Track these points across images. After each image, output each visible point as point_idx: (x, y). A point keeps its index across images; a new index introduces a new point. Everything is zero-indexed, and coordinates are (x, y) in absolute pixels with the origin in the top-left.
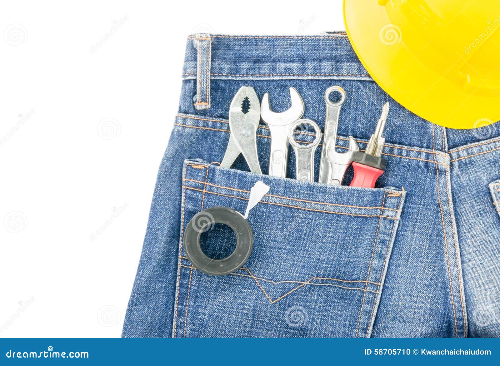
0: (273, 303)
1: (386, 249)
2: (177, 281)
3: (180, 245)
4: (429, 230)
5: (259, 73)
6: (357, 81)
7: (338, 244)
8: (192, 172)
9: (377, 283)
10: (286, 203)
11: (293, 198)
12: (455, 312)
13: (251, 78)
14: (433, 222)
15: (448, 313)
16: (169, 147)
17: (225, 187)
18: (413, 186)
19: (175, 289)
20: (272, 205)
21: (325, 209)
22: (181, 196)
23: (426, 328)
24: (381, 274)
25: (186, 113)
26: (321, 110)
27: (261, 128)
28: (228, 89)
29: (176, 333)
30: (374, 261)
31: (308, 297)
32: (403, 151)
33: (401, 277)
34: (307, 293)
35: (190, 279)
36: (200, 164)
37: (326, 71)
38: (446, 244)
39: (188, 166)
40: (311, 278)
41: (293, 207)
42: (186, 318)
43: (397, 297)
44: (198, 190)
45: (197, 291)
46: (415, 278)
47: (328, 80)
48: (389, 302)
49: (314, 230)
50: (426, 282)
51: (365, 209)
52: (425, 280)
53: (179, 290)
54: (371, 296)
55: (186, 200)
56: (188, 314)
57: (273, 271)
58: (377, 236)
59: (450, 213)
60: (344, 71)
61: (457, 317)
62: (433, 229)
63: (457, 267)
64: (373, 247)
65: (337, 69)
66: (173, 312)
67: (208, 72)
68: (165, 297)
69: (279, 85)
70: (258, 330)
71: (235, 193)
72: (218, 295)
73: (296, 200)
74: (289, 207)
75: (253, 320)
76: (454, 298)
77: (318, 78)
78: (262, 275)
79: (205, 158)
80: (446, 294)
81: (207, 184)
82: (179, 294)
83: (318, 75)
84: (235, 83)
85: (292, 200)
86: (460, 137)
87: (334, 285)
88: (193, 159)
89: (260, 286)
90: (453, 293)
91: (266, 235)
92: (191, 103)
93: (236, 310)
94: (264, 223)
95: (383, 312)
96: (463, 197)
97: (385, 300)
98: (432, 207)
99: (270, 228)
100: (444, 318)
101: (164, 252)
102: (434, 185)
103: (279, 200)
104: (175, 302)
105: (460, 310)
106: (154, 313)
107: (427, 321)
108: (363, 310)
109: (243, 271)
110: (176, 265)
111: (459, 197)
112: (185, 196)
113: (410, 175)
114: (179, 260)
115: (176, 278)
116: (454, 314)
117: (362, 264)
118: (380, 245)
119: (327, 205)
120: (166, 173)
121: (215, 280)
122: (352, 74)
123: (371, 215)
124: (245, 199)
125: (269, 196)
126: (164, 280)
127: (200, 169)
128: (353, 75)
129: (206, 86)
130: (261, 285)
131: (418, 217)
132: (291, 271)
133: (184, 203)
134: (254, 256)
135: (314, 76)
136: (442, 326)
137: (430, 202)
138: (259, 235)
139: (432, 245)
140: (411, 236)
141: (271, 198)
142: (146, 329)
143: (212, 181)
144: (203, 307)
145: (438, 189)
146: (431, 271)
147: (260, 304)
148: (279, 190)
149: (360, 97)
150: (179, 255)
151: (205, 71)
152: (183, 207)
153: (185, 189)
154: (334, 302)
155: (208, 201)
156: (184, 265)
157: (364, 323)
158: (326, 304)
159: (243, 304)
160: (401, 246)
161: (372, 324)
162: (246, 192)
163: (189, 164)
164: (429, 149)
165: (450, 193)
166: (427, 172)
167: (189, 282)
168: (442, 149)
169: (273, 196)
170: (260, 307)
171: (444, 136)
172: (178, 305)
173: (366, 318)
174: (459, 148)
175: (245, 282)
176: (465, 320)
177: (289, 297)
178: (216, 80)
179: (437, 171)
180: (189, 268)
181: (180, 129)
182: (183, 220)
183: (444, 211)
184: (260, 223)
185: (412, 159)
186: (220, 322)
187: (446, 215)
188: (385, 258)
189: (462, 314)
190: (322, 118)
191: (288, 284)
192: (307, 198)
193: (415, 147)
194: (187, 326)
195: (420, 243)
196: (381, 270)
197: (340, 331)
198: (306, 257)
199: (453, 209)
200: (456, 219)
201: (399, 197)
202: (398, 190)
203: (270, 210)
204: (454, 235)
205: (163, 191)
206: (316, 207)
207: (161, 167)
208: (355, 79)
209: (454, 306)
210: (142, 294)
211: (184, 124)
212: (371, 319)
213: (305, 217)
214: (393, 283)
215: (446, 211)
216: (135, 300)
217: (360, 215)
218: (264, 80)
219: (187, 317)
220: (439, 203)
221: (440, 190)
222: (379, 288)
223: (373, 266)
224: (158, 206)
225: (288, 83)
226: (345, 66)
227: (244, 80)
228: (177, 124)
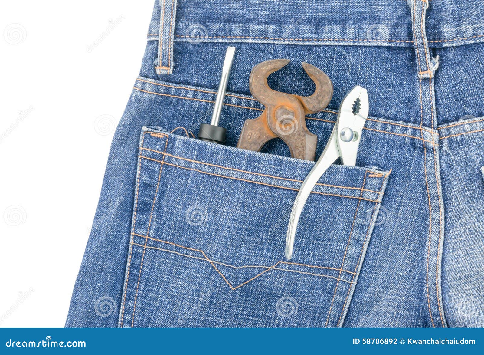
0: (234, 289)
1: (365, 235)
2: (128, 260)
3: (133, 220)
4: (414, 214)
5: (230, 35)
6: (339, 46)
7: (308, 225)
8: (150, 140)
9: (352, 273)
10: (249, 178)
11: (258, 173)
12: (430, 306)
13: (221, 40)
14: (419, 206)
15: (423, 307)
16: (125, 112)
17: (184, 158)
18: (398, 166)
19: (125, 269)
20: (233, 180)
21: (294, 187)
22: (136, 166)
23: (399, 323)
24: (357, 262)
25: (146, 76)
26: (299, 78)
27: (230, 97)
28: (196, 52)
29: (123, 318)
30: (351, 247)
31: (274, 284)
32: (388, 126)
33: (379, 266)
34: (272, 280)
35: (143, 259)
36: (159, 133)
37: (305, 36)
38: (430, 230)
39: (146, 133)
40: (277, 262)
41: (256, 183)
42: (135, 302)
43: (373, 289)
44: (155, 160)
45: (150, 272)
46: (394, 268)
47: (307, 45)
48: (365, 294)
49: (280, 210)
50: (405, 273)
51: (337, 188)
52: (403, 271)
53: (129, 271)
54: (345, 286)
55: (142, 171)
56: (137, 298)
57: (232, 254)
58: (356, 220)
59: (438, 197)
60: (325, 35)
61: (433, 313)
62: (419, 214)
63: (437, 257)
64: (350, 232)
65: (317, 33)
66: (122, 295)
67: (171, 33)
68: (113, 278)
69: (252, 49)
70: (214, 319)
71: (193, 165)
72: (172, 278)
73: (261, 175)
74: (252, 183)
75: (209, 308)
76: (429, 291)
77: (295, 44)
78: (219, 258)
79: (165, 127)
80: (422, 286)
81: (166, 154)
82: (129, 275)
83: (296, 39)
84: (204, 46)
85: (256, 175)
86: (452, 112)
87: (303, 273)
88: (152, 127)
89: (218, 271)
90: (428, 285)
91: (224, 214)
92: (152, 66)
93: (190, 297)
94: (222, 200)
95: (356, 305)
96: (453, 179)
97: (360, 292)
98: (418, 189)
99: (229, 205)
100: (419, 312)
101: (114, 226)
102: (421, 165)
103: (241, 174)
104: (124, 284)
105: (435, 305)
106: (100, 295)
107: (401, 315)
108: (335, 301)
109: (198, 253)
110: (128, 242)
111: (449, 179)
112: (141, 167)
113: (394, 153)
114: (131, 237)
115: (127, 257)
116: (429, 308)
117: (336, 250)
118: (358, 230)
119: (297, 182)
120: (121, 141)
121: (169, 262)
122: (333, 39)
123: (345, 195)
124: (203, 172)
125: (230, 170)
126: (112, 259)
127: (159, 138)
128: (335, 40)
129: (167, 49)
130: (220, 270)
131: (402, 201)
132: (255, 255)
133: (139, 174)
134: (209, 237)
135: (291, 41)
136: (417, 322)
137: (416, 183)
138: (216, 214)
139: (416, 231)
140: (393, 221)
141: (232, 172)
142: (90, 312)
143: (171, 152)
144: (154, 291)
145: (425, 169)
146: (411, 261)
147: (219, 290)
148: (241, 163)
149: (342, 64)
150: (132, 232)
151: (167, 32)
152: (138, 178)
153: (141, 158)
154: (304, 292)
155: (166, 174)
156: (136, 243)
157: (335, 316)
158: (294, 294)
159: (199, 291)
160: (381, 232)
161: (344, 317)
162: (205, 164)
163: (148, 131)
164: (416, 125)
165: (438, 174)
166: (413, 150)
167: (141, 263)
168: (431, 124)
169: (234, 169)
170: (218, 294)
171: (433, 110)
172: (127, 287)
173: (338, 310)
174: (450, 124)
175: (200, 266)
176: (442, 316)
177: (253, 283)
178: (183, 42)
179: (425, 148)
180: (142, 247)
181: (138, 93)
182: (138, 192)
183: (431, 195)
184: (217, 199)
185: (397, 135)
186: (172, 310)
187: (434, 198)
188: (363, 245)
189: (438, 309)
190: (300, 87)
191: (252, 269)
192: (274, 174)
193: (401, 122)
194: (136, 312)
195: (402, 229)
196: (358, 259)
197: (308, 323)
198: (271, 239)
199: (441, 192)
200: (445, 204)
201: (382, 178)
202: (381, 170)
203: (230, 185)
204: (440, 222)
205: (117, 160)
206: (284, 184)
207: (116, 135)
208: (337, 44)
209: (428, 299)
210: (88, 273)
211: (143, 89)
212: (343, 312)
213: (271, 194)
214: (370, 273)
215: (434, 195)
216: (80, 280)
217: (332, 195)
218: (235, 43)
219: (137, 301)
220: (426, 186)
221: (427, 170)
222: (354, 278)
223: (349, 253)
224: (112, 176)
225: (262, 46)
226: (326, 30)
227: (213, 42)
228: (135, 88)
